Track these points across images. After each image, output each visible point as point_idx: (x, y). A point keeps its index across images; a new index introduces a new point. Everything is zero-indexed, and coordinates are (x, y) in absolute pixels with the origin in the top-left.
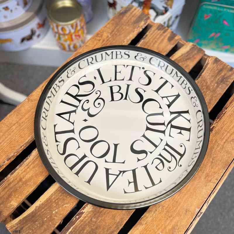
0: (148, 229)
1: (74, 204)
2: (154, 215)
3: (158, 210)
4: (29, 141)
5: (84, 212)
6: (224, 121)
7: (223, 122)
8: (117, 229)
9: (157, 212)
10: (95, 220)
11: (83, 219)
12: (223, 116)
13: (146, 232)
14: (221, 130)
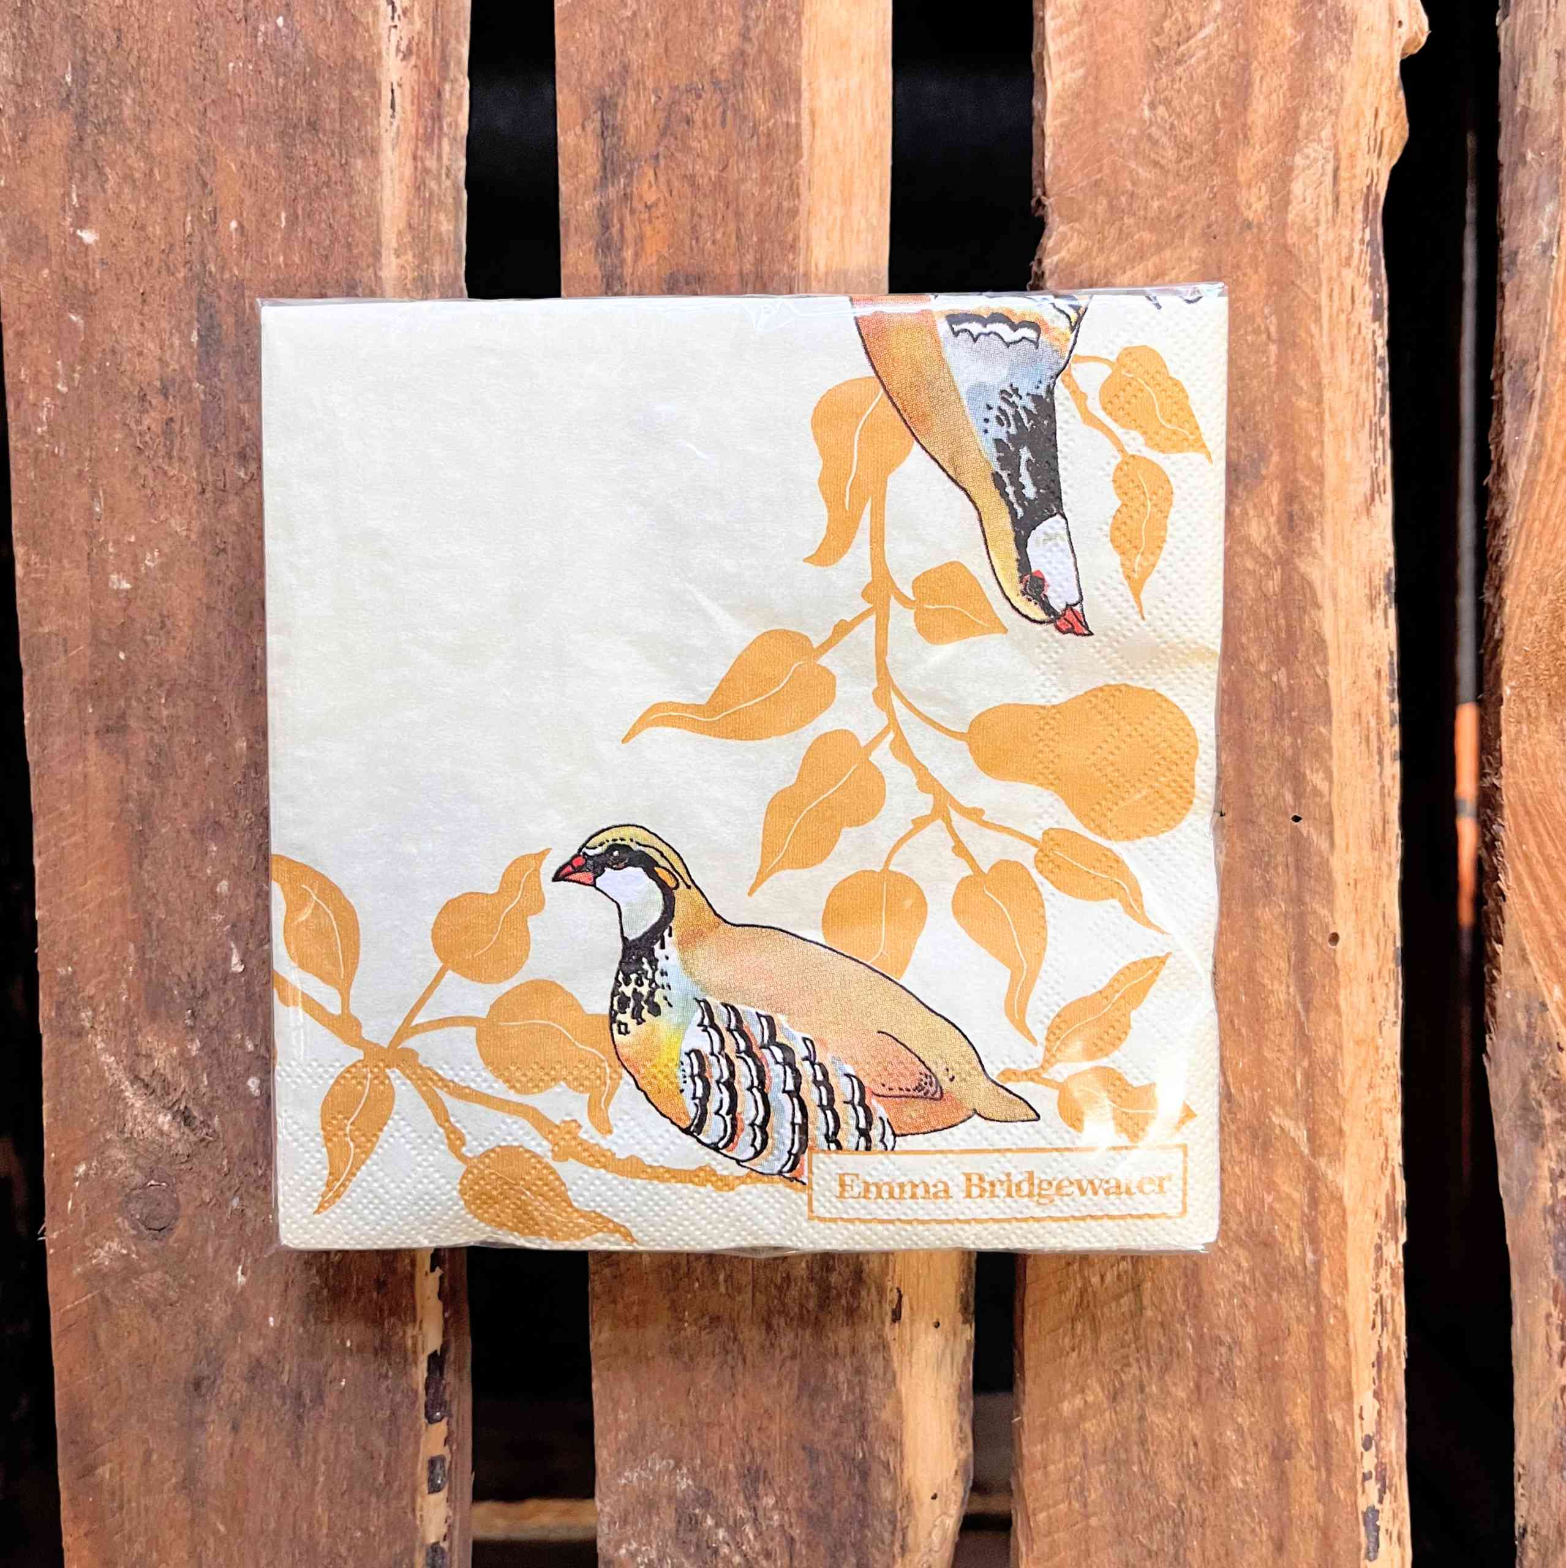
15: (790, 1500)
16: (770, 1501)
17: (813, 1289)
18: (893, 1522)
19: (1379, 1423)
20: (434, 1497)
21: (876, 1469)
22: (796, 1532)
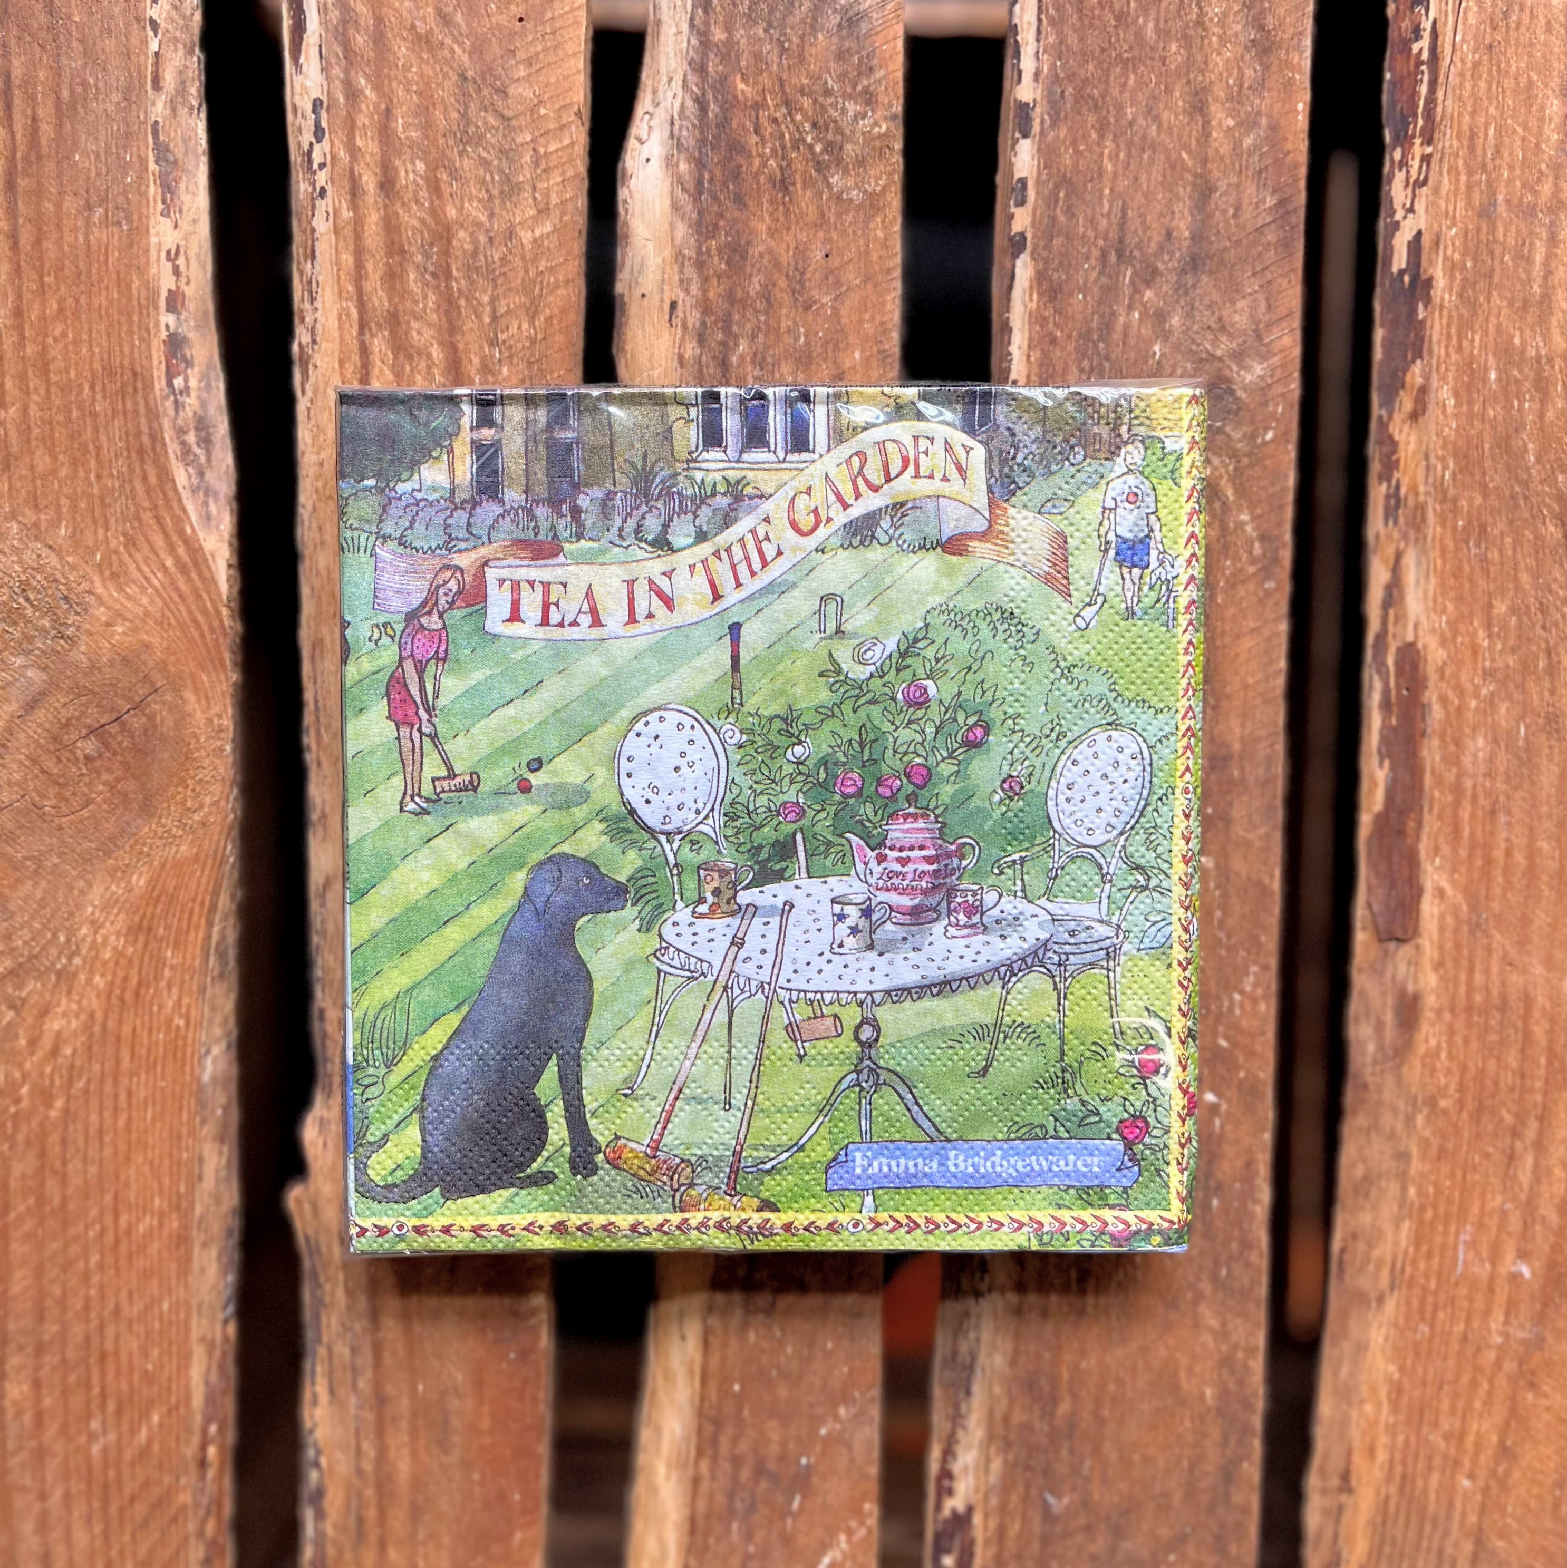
0: (1430, 1299)
1: (870, 1514)
2: (1412, 1191)
3: (1414, 1150)
4: (214, 1377)
5: (970, 1510)
6: (1473, 136)
7: (1472, 149)
8: (1240, 1442)
9: (1416, 1165)
10: (1066, 1501)
11: (992, 1551)
12: (1433, 83)
13: (1432, 1327)
14: (1493, 229)
15: (757, 162)
16: (772, 162)
17: (735, 329)
18: (679, 145)
19: (314, 207)
20: (1023, 174)
21: (691, 186)
22: (755, 139)
